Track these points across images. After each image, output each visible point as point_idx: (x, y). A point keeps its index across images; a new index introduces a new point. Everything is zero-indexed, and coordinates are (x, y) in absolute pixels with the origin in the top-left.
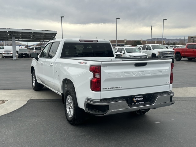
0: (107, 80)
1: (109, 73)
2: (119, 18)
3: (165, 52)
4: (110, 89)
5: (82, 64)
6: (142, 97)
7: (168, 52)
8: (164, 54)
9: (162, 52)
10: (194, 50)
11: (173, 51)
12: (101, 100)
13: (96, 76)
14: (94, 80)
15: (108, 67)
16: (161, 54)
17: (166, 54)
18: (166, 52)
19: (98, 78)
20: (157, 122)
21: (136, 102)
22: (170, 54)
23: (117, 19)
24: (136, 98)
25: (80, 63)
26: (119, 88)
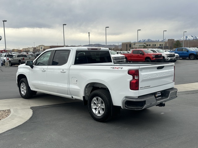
0: (143, 81)
1: (144, 75)
2: (65, 25)
3: (117, 57)
4: (144, 88)
5: (116, 69)
6: (160, 93)
7: (120, 57)
8: (117, 59)
9: (116, 57)
10: (138, 55)
11: (124, 57)
12: (139, 97)
13: (135, 78)
14: (134, 81)
15: (143, 70)
16: (115, 59)
17: (119, 59)
18: (119, 57)
19: (137, 80)
20: (162, 113)
21: (157, 98)
22: (122, 59)
23: (63, 25)
24: (157, 94)
25: (113, 68)
26: (149, 87)
